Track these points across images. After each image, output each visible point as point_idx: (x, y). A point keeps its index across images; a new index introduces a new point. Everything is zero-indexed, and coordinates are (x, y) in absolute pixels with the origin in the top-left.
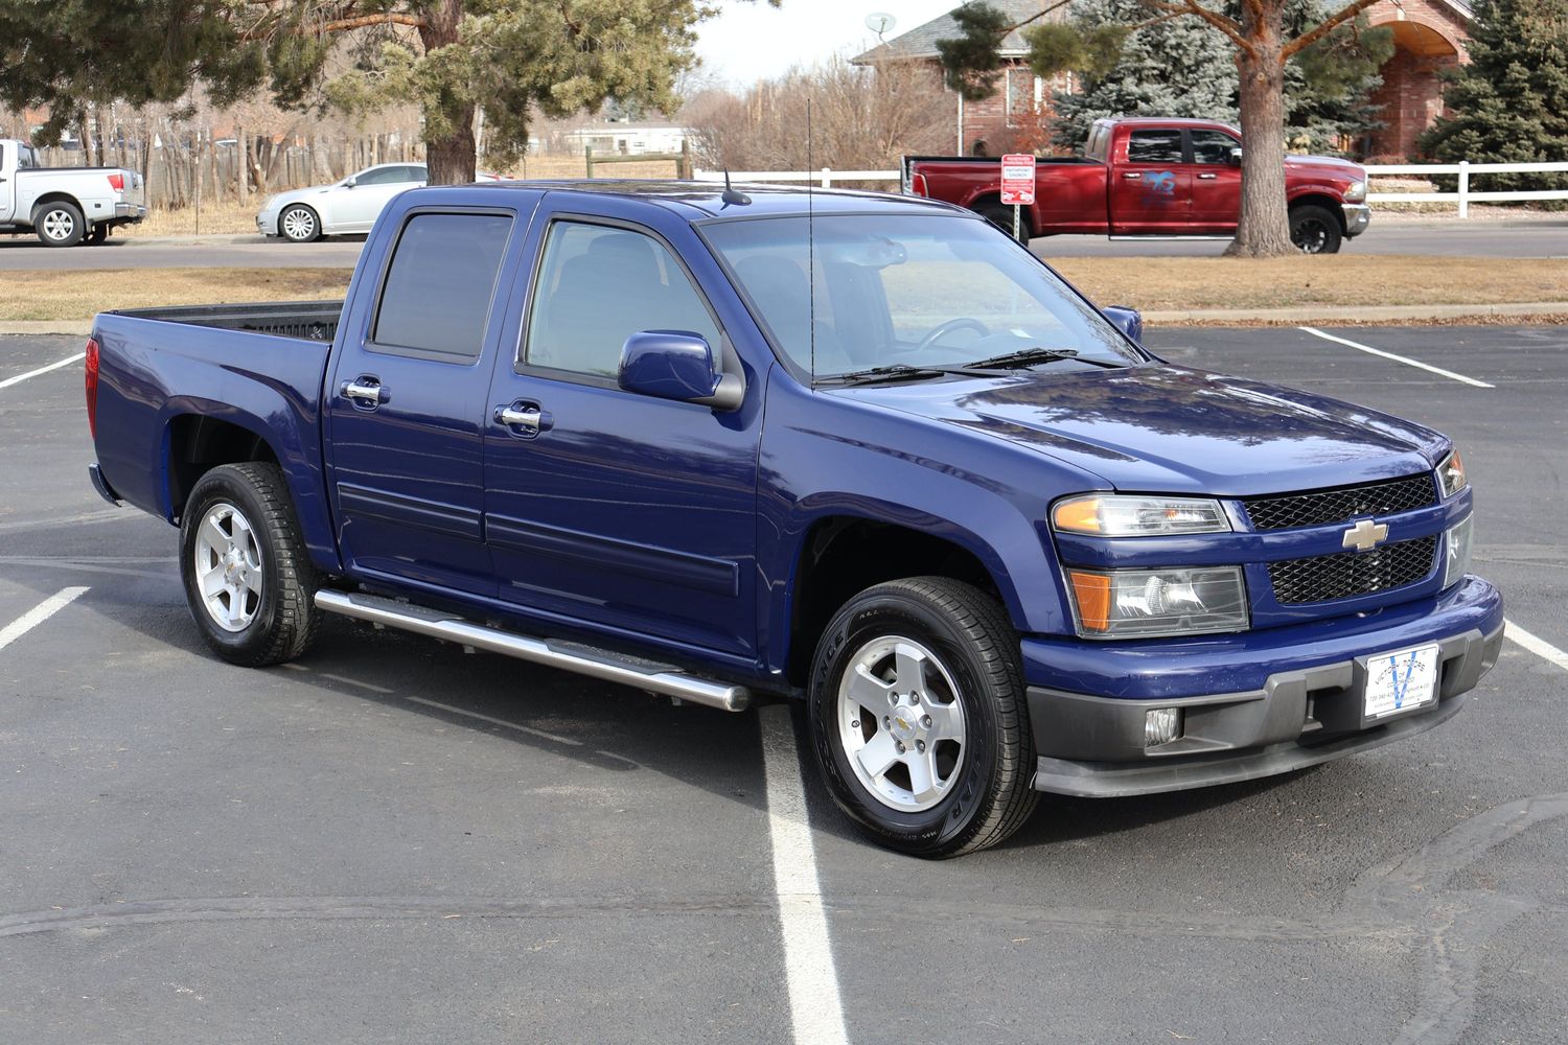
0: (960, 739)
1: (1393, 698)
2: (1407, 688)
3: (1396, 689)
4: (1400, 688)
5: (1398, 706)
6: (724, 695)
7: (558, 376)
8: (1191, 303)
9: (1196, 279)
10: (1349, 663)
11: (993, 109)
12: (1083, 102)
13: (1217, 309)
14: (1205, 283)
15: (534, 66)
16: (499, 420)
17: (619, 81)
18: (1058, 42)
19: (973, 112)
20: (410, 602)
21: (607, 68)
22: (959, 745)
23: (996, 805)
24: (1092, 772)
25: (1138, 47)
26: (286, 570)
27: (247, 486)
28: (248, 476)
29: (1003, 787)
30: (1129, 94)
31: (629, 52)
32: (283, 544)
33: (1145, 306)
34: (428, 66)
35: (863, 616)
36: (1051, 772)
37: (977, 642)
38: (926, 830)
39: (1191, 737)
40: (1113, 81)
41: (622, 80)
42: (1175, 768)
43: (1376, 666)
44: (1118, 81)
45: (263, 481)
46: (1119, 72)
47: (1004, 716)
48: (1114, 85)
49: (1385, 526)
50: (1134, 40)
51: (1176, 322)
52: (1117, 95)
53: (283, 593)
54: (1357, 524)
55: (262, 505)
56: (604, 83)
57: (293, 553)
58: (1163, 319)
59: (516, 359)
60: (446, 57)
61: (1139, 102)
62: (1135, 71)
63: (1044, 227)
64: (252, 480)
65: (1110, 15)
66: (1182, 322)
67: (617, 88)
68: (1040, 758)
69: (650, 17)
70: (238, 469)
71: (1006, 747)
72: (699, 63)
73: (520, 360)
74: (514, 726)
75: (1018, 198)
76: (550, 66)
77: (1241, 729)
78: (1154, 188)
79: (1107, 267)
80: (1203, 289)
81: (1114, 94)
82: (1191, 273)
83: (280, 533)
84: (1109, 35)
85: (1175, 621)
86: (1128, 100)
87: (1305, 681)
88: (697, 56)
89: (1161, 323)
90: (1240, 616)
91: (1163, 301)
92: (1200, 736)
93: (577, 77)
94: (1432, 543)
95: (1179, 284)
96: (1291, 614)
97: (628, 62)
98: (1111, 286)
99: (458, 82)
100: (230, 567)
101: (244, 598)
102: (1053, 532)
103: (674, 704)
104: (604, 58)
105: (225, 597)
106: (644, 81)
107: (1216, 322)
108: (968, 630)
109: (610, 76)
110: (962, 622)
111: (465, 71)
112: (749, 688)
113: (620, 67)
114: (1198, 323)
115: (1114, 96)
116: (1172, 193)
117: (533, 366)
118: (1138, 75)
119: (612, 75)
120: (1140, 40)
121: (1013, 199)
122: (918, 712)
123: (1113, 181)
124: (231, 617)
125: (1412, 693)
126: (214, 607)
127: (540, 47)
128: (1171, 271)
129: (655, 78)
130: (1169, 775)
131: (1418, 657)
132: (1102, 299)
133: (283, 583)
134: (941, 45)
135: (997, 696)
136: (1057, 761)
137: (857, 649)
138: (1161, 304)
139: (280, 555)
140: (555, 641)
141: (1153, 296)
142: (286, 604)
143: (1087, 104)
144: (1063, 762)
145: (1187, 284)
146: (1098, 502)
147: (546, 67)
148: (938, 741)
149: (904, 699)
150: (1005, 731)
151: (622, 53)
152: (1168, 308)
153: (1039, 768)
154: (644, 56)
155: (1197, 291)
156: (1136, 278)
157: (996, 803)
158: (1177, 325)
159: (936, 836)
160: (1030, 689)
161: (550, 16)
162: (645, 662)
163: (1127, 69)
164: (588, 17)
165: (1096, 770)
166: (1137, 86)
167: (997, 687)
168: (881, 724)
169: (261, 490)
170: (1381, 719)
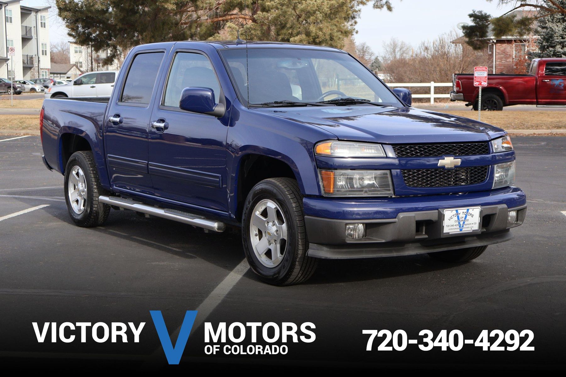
0: (286, 238)
1: (458, 227)
2: (465, 223)
3: (459, 223)
4: (462, 223)
5: (461, 230)
6: (215, 225)
7: (172, 109)
8: (553, 127)
9: (558, 118)
10: (437, 211)
11: (508, 60)
12: (540, 55)
13: (563, 129)
14: (561, 120)
15: (284, 31)
16: (153, 126)
17: (317, 37)
18: (503, 23)
19: (500, 61)
20: (133, 200)
21: (312, 32)
22: (286, 240)
23: (297, 263)
24: (328, 249)
25: (562, 33)
26: (94, 189)
27: (83, 159)
28: (84, 155)
29: (299, 256)
30: (558, 52)
31: (321, 25)
32: (93, 180)
33: (534, 128)
34: (244, 31)
35: (256, 192)
36: (314, 249)
37: (291, 200)
38: (275, 274)
39: (369, 237)
40: (552, 47)
41: (318, 36)
42: (364, 249)
43: (448, 214)
44: (554, 47)
45: (89, 157)
46: (554, 43)
47: (299, 228)
48: (552, 48)
49: (460, 160)
50: (561, 30)
51: (545, 134)
52: (553, 53)
53: (93, 198)
54: (445, 158)
55: (87, 165)
56: (311, 38)
57: (97, 183)
58: (540, 133)
59: (160, 104)
60: (250, 28)
61: (562, 55)
62: (561, 43)
63: (509, 101)
64: (85, 156)
65: (550, 20)
66: (548, 134)
67: (316, 39)
68: (310, 244)
69: (329, 12)
70: (81, 152)
71: (300, 240)
72: (357, 32)
73: (162, 104)
74: (164, 246)
75: (480, 84)
76: (290, 31)
77: (387, 235)
78: (555, 86)
79: (523, 114)
80: (560, 122)
81: (552, 52)
82: (557, 116)
83: (92, 176)
84: (525, 20)
85: (362, 191)
86: (558, 54)
87: (415, 216)
88: (356, 29)
89: (539, 134)
90: (389, 190)
91: (542, 126)
92: (372, 237)
93: (300, 35)
94: (486, 169)
95: (551, 120)
96: (413, 191)
97: (321, 29)
98: (522, 120)
99: (255, 37)
100: (78, 189)
101: (83, 201)
102: (315, 155)
103: (205, 232)
104: (310, 27)
105: (77, 201)
106: (328, 37)
107: (562, 134)
108: (288, 195)
109: (313, 34)
110: (286, 192)
111: (258, 33)
112: (225, 223)
113: (317, 31)
114: (554, 135)
115: (552, 53)
116: (563, 88)
117: (167, 106)
118: (562, 45)
119: (314, 34)
120: (563, 30)
121: (478, 84)
122: (274, 229)
123: (538, 83)
124: (78, 208)
125: (467, 226)
126: (74, 205)
127: (286, 24)
128: (549, 115)
129: (333, 36)
130: (361, 252)
131: (470, 211)
132: (516, 125)
133: (93, 194)
134: (464, 28)
135: (296, 220)
136: (316, 245)
137: (255, 205)
138: (541, 127)
139: (92, 184)
140: (167, 209)
141: (538, 124)
142: (94, 202)
143: (541, 56)
144: (318, 245)
145: (553, 120)
146: (330, 143)
147: (289, 31)
148: (280, 240)
149: (271, 224)
150: (299, 234)
151: (318, 26)
152: (543, 129)
153: (309, 248)
154: (327, 27)
155: (557, 122)
156: (533, 117)
157: (297, 262)
158: (546, 135)
159: (278, 277)
160: (306, 217)
161: (288, 11)
162: (193, 215)
163: (558, 42)
164: (304, 12)
165: (330, 249)
166: (562, 49)
167: (297, 217)
168: (264, 234)
169: (87, 160)
170: (452, 235)
